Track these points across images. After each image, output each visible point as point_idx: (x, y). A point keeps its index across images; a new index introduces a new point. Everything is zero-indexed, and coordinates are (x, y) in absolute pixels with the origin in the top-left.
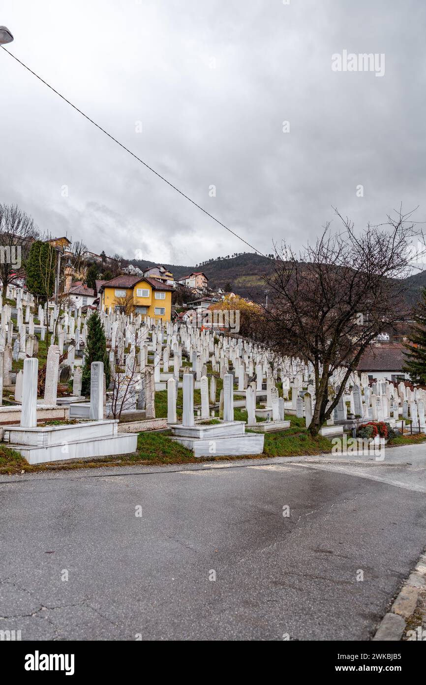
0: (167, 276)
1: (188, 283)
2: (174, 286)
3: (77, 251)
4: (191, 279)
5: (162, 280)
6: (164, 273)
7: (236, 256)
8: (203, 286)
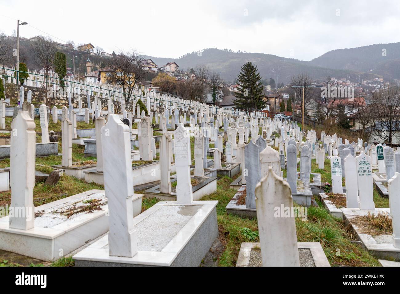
0: (151, 65)
1: (166, 69)
2: (156, 71)
3: (97, 52)
4: (168, 66)
5: (148, 67)
6: (150, 63)
7: (204, 51)
8: (175, 71)
